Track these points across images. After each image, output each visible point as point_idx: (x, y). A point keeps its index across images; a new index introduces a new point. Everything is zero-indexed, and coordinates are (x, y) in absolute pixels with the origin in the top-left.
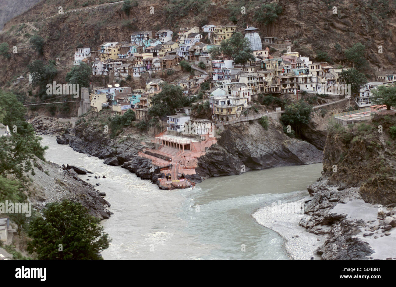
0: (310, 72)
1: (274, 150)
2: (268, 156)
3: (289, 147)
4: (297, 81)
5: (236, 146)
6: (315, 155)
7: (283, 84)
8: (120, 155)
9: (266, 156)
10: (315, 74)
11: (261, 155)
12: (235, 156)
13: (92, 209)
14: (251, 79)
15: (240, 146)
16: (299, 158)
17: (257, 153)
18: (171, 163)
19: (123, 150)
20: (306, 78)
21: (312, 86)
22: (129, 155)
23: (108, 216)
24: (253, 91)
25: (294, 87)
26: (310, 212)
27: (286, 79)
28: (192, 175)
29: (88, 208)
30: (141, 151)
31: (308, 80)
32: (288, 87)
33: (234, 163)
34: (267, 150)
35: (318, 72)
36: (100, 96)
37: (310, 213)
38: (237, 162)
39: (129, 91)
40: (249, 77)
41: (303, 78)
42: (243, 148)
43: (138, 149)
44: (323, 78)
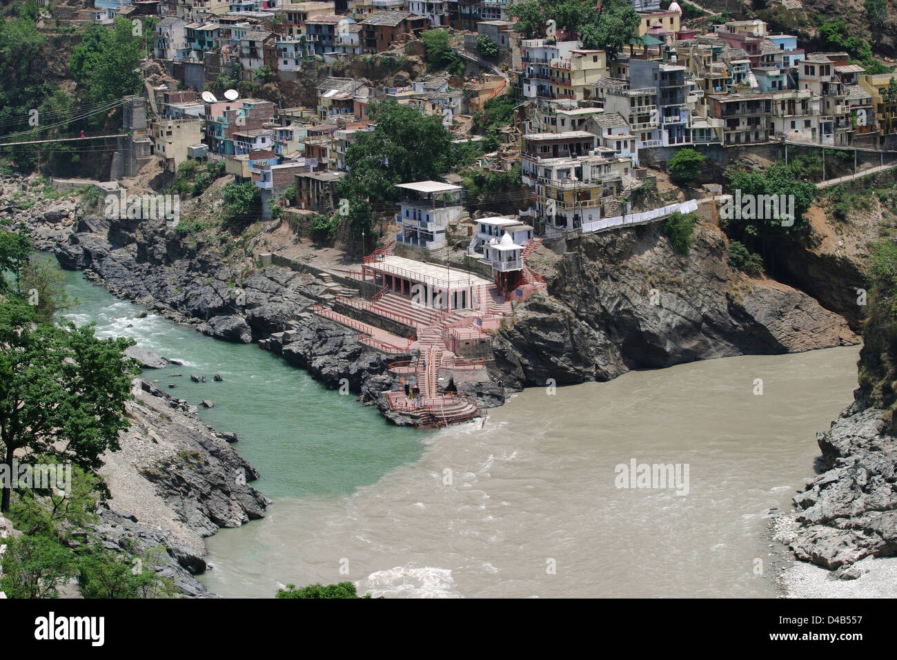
0: (802, 84)
1: (704, 310)
2: (687, 329)
3: (746, 302)
4: (768, 110)
5: (598, 301)
6: (817, 324)
7: (731, 117)
8: (256, 311)
9: (680, 328)
10: (817, 88)
11: (668, 325)
12: (597, 330)
13: (219, 492)
14: (640, 104)
15: (612, 299)
16: (775, 334)
17: (658, 319)
18: (415, 345)
19: (264, 297)
20: (792, 102)
21: (808, 124)
22: (285, 312)
23: (259, 511)
24: (643, 139)
25: (758, 127)
26: (838, 516)
27: (735, 105)
28: (480, 385)
29: (208, 488)
30: (321, 301)
31: (799, 107)
32: (743, 127)
33: (592, 349)
34: (685, 310)
35: (825, 86)
36: (181, 125)
37: (838, 520)
38: (602, 345)
39: (267, 114)
40: (633, 98)
41: (783, 102)
42: (619, 304)
43: (309, 296)
44: (838, 102)
